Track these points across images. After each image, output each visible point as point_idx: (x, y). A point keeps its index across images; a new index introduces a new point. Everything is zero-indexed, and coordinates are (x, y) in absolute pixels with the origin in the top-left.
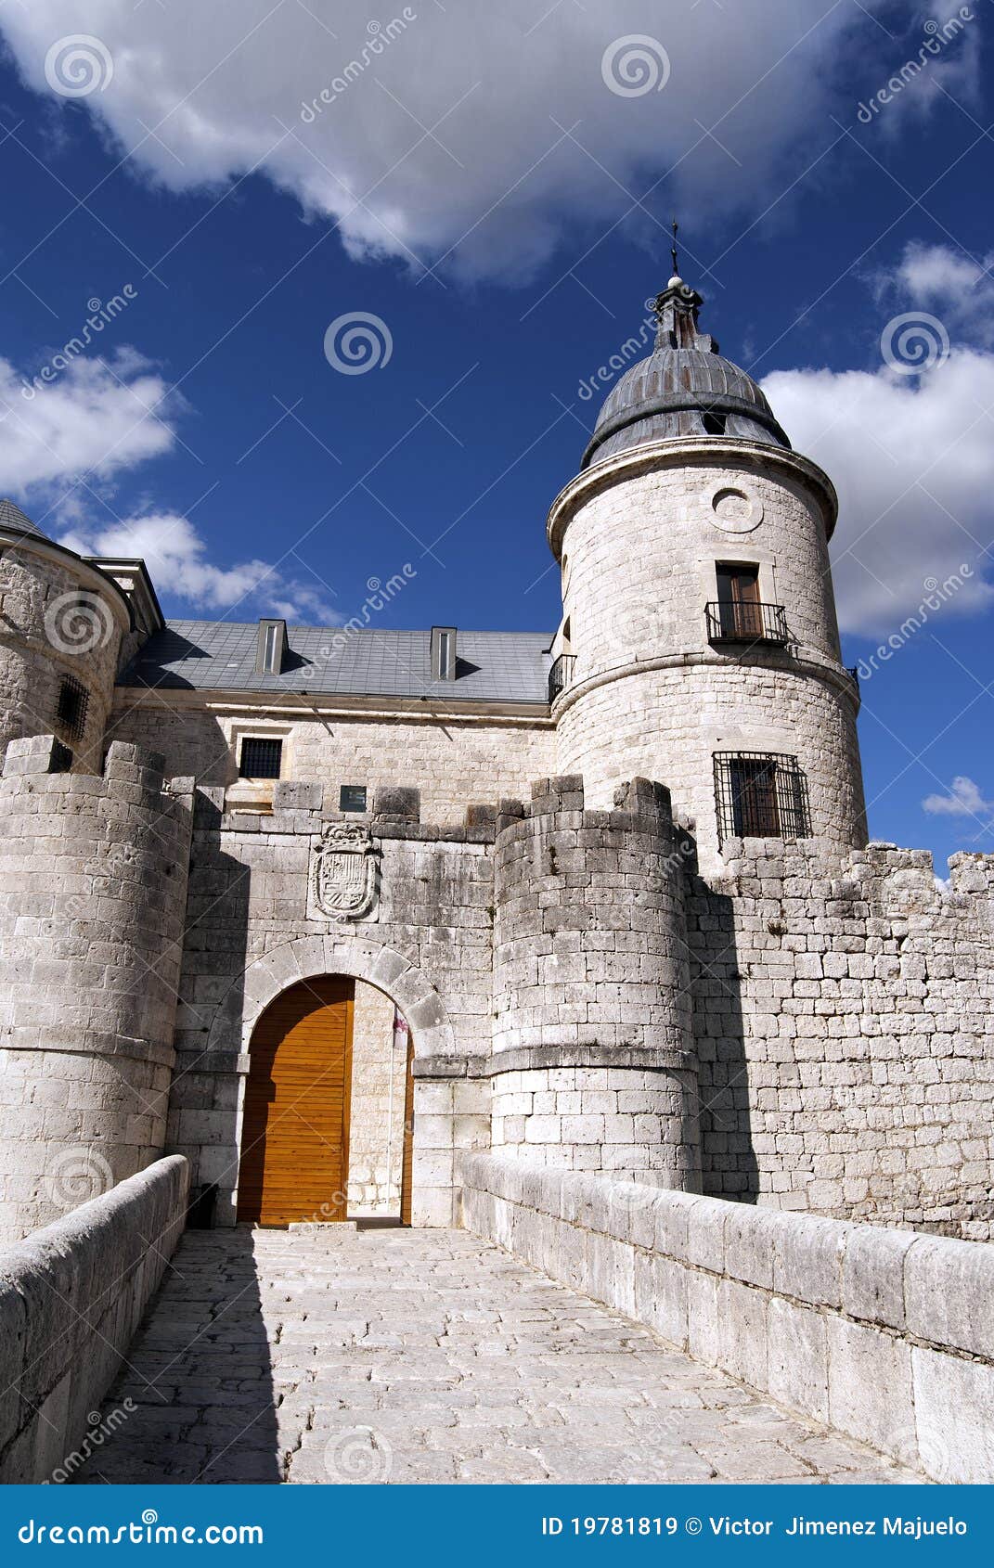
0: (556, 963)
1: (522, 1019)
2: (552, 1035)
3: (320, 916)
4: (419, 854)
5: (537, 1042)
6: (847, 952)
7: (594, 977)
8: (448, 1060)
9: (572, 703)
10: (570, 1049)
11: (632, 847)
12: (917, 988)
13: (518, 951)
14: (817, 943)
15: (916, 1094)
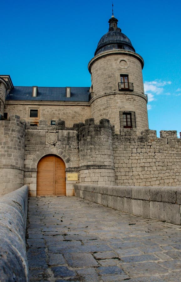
0: (90, 151)
1: (84, 161)
2: (89, 164)
3: (48, 144)
4: (65, 132)
5: (87, 165)
6: (141, 148)
7: (96, 153)
8: (71, 168)
9: (93, 102)
10: (92, 166)
11: (103, 131)
12: (153, 154)
13: (83, 149)
14: (136, 147)
15: (152, 172)
